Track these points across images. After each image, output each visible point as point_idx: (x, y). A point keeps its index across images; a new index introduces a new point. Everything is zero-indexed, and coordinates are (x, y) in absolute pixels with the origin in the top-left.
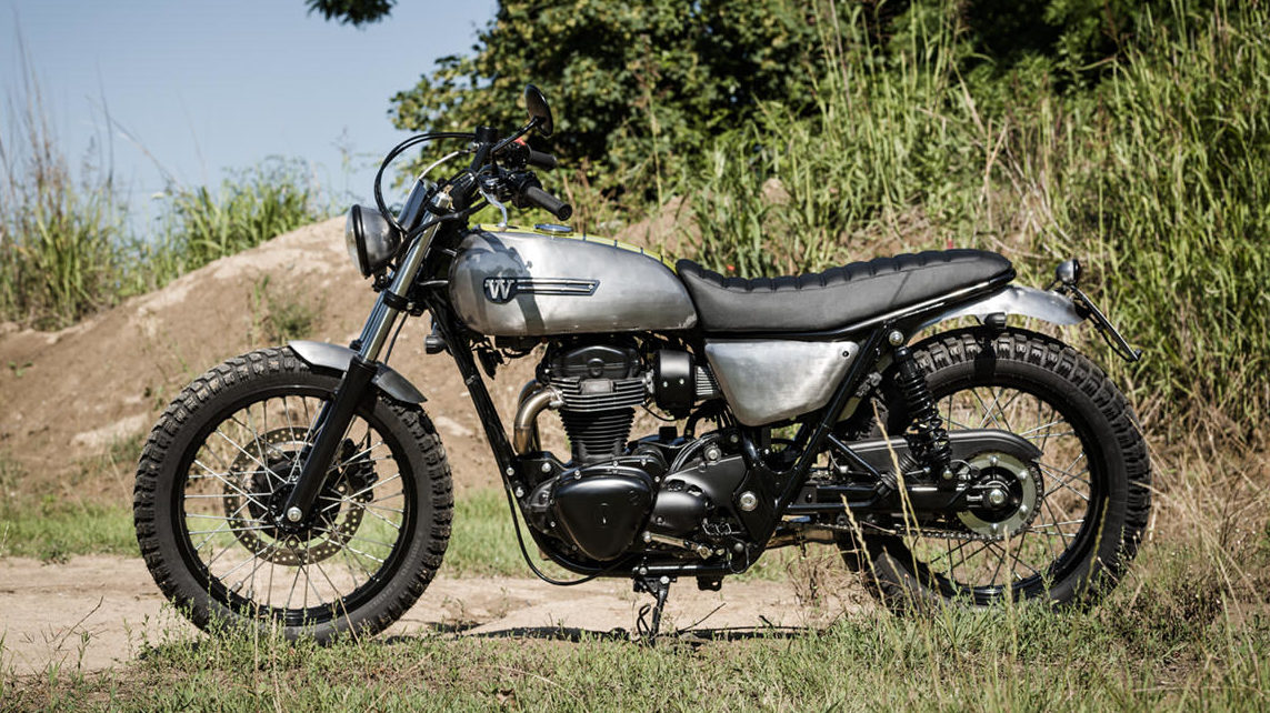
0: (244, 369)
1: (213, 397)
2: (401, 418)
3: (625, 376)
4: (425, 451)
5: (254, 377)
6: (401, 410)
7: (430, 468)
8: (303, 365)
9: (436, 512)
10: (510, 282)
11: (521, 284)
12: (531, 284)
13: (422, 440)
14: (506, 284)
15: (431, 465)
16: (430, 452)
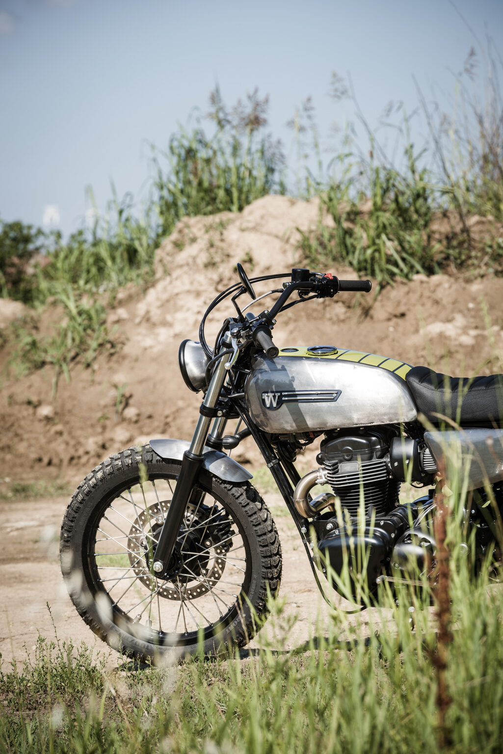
0: (119, 463)
1: (100, 483)
2: (230, 493)
3: (370, 458)
4: (250, 516)
5: (126, 468)
6: (229, 487)
7: (255, 528)
8: (158, 458)
9: (263, 560)
10: (277, 395)
11: (285, 396)
12: (296, 395)
13: (247, 508)
14: (274, 397)
15: (256, 526)
16: (255, 516)
